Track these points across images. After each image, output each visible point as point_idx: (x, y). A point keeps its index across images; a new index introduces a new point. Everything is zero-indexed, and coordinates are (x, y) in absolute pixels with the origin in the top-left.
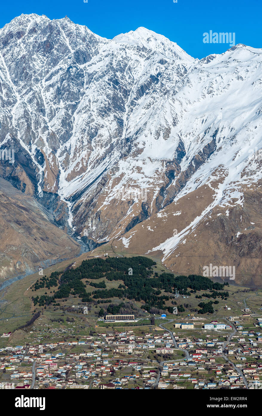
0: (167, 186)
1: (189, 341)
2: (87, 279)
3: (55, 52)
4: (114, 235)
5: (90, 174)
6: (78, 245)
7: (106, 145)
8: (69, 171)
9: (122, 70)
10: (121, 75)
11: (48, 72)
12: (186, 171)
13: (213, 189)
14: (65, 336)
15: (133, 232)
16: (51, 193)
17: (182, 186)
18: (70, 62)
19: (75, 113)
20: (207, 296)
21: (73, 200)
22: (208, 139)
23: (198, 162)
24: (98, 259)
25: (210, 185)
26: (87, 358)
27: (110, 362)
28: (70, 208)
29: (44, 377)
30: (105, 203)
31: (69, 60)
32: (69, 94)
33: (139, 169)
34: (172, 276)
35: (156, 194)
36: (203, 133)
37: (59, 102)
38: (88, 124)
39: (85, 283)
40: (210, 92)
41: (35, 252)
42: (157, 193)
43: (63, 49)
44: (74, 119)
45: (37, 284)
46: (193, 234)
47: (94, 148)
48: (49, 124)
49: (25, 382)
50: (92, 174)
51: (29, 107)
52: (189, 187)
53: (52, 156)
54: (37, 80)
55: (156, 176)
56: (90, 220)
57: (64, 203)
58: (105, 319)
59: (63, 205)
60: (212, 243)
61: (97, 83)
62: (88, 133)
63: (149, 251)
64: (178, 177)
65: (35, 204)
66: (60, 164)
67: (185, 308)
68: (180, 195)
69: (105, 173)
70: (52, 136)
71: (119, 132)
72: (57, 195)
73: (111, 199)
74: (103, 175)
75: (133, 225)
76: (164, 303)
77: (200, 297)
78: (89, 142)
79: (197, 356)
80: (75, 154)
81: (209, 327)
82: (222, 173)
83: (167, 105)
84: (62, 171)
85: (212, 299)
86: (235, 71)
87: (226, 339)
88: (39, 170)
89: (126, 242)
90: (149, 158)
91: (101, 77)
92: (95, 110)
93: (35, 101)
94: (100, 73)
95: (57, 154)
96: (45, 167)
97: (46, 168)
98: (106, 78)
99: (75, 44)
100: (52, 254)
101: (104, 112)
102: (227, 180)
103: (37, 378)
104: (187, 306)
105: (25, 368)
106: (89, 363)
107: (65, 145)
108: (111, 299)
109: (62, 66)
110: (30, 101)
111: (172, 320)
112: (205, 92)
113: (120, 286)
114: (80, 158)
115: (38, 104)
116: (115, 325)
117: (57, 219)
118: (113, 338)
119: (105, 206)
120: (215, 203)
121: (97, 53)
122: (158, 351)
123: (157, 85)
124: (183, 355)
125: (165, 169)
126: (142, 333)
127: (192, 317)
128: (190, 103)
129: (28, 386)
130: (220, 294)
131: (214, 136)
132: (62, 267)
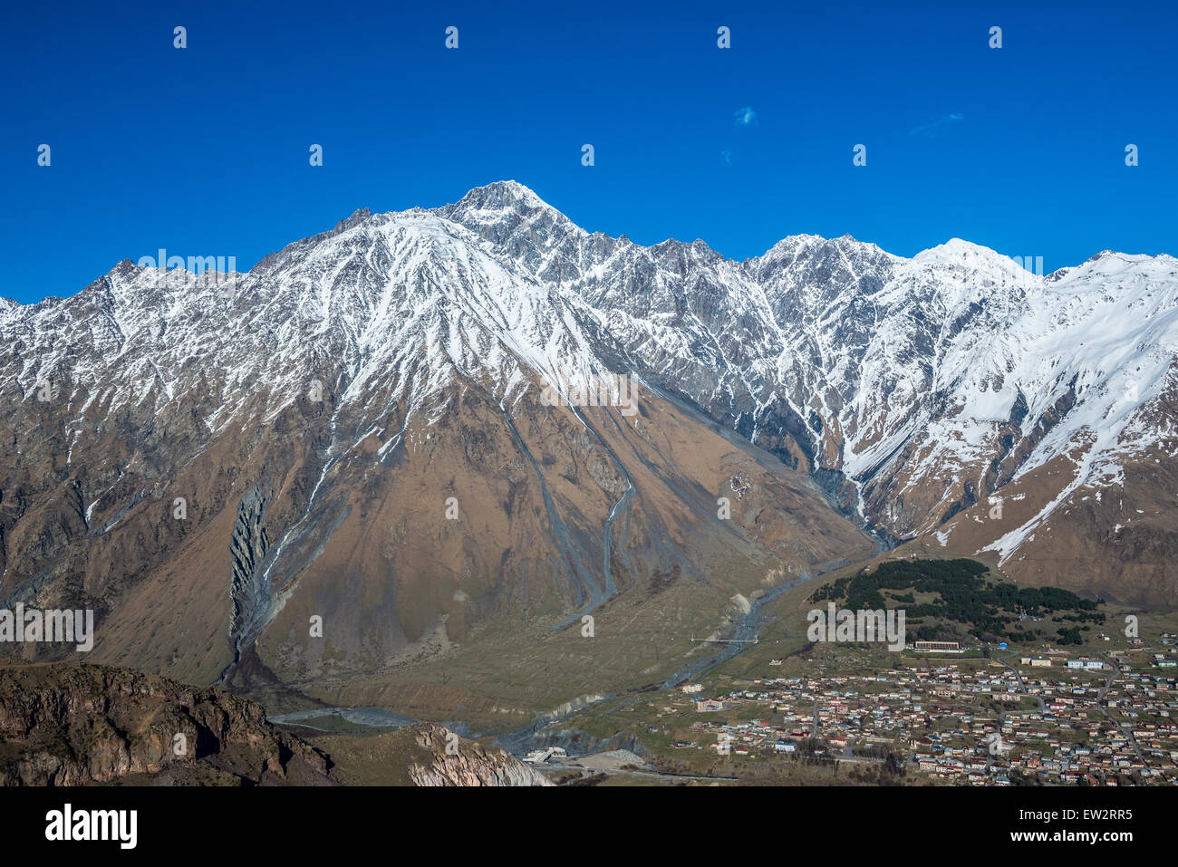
0: (1002, 457)
1: (1043, 684)
2: (886, 590)
3: (833, 281)
4: (924, 528)
5: (886, 442)
6: (873, 542)
7: (909, 402)
8: (857, 440)
9: (928, 299)
10: (927, 305)
11: (824, 308)
12: (1030, 437)
13: (1074, 461)
14: (858, 667)
15: (952, 525)
16: (832, 471)
17: (1026, 458)
18: (854, 293)
19: (863, 361)
20: (1070, 618)
21: (864, 480)
22: (1063, 389)
23: (1050, 421)
24: (902, 561)
25: (1068, 456)
26: (890, 700)
27: (923, 709)
28: (860, 490)
29: (830, 722)
30: (909, 483)
31: (853, 290)
32: (853, 336)
33: (958, 435)
34: (1014, 587)
35: (985, 470)
36: (1055, 381)
37: (840, 347)
38: (881, 374)
39: (884, 595)
40: (1062, 322)
41: (814, 551)
42: (986, 468)
43: (844, 276)
44: (862, 370)
45: (816, 594)
46: (1046, 527)
47: (891, 407)
48: (827, 378)
49: (804, 728)
50: (890, 443)
51: (800, 356)
52: (1036, 458)
53: (832, 420)
54: (809, 320)
55: (985, 444)
56: (888, 507)
57: (851, 484)
58: (914, 646)
59: (850, 486)
60: (1075, 541)
61: (892, 318)
62: (882, 387)
63: (978, 551)
64: (1018, 445)
65: (811, 485)
66: (844, 430)
67: (1036, 636)
68: (1022, 471)
69: (909, 441)
70: (832, 394)
71: (927, 383)
72: (841, 473)
73: (918, 477)
74: (906, 444)
75: (953, 514)
76: (1003, 627)
77: (1059, 620)
78: (885, 399)
79: (1058, 707)
80: (864, 416)
81: (1075, 665)
82: (1087, 437)
83: (997, 343)
84: (847, 440)
85: (1079, 624)
86: (1101, 288)
87: (1103, 684)
88: (815, 439)
89: (942, 538)
90: (973, 418)
91: (898, 310)
92: (891, 355)
93: (808, 347)
94: (897, 306)
95: (840, 418)
96: (823, 435)
97: (825, 437)
98: (906, 311)
99: (859, 268)
100: (837, 554)
101: (904, 358)
102: (1096, 447)
103: (820, 724)
104: (1039, 632)
105: (803, 709)
106: (893, 707)
107: (850, 404)
108: (923, 618)
109: (843, 299)
110: (801, 348)
111: (1017, 653)
112: (1055, 321)
113: (936, 601)
114: (873, 421)
115: (811, 351)
116: (929, 655)
117: (842, 505)
118: (927, 674)
119: (910, 487)
120: (1078, 482)
121: (891, 278)
122: (996, 697)
123: (980, 317)
124: (1036, 705)
125: (997, 433)
126: (971, 669)
127: (1047, 650)
128: (1032, 339)
129: (808, 733)
130: (1091, 617)
131: (1072, 383)
132: (850, 571)
